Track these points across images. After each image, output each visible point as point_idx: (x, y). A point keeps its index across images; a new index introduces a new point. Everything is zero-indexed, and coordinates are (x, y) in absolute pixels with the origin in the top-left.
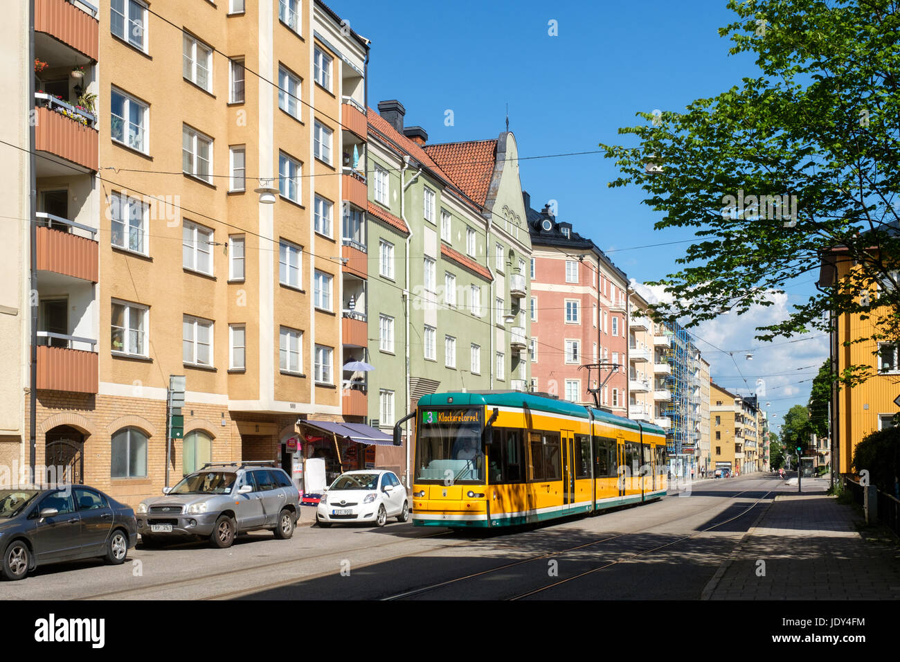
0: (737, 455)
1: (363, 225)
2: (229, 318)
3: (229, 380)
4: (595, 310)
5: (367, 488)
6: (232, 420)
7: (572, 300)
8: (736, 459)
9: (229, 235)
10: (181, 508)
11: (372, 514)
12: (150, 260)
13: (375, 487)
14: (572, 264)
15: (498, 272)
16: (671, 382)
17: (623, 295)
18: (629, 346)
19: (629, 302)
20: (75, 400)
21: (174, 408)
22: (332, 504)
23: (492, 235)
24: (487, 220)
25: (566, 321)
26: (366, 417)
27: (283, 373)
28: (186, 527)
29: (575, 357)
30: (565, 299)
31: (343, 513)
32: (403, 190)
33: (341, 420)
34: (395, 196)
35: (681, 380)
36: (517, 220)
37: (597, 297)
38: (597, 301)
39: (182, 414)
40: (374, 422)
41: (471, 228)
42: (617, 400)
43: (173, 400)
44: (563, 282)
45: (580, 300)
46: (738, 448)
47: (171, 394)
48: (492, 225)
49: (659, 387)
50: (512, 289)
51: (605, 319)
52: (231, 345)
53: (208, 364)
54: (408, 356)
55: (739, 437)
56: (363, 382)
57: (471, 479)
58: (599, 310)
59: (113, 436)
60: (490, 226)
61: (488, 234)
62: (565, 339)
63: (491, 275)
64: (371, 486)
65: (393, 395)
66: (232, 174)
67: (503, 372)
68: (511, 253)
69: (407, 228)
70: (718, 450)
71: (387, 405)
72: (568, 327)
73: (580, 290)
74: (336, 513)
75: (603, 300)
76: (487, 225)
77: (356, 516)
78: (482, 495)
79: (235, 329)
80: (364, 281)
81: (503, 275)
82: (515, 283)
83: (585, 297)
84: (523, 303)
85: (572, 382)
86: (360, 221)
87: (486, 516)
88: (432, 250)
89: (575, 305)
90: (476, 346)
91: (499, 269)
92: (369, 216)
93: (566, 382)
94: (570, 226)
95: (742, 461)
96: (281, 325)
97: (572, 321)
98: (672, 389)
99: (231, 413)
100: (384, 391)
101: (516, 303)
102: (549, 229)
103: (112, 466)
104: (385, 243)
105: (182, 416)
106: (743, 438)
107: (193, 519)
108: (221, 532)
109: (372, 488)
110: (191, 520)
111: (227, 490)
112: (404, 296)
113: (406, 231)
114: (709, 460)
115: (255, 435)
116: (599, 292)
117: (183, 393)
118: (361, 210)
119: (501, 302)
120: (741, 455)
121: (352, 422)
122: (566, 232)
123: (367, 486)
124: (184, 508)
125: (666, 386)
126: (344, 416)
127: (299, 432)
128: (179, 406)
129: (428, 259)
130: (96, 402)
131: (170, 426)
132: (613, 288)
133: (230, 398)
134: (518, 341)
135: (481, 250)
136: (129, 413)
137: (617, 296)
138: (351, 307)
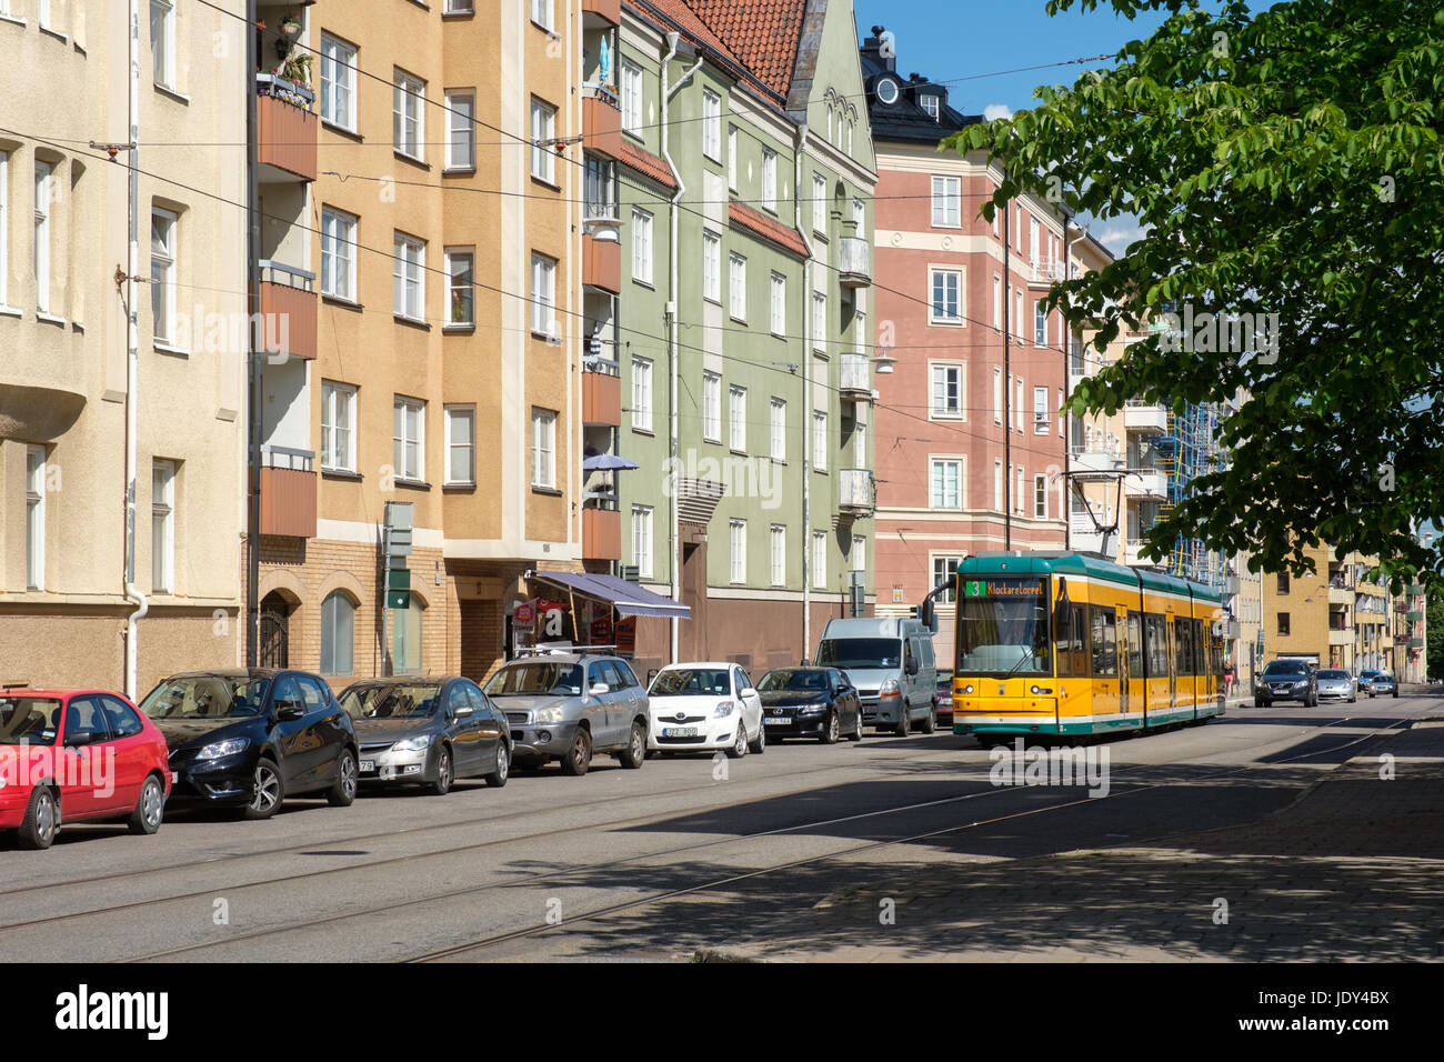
0: (1336, 637)
1: (611, 184)
2: (444, 394)
3: (446, 504)
4: (998, 287)
5: (712, 692)
6: (448, 574)
7: (946, 269)
8: (1332, 647)
9: (445, 247)
10: (526, 715)
11: (729, 735)
12: (358, 308)
13: (727, 692)
14: (945, 181)
15: (818, 236)
16: (1166, 449)
17: (1057, 243)
18: (1070, 368)
19: (1072, 259)
20: (286, 549)
21: (393, 557)
22: (661, 719)
23: (806, 156)
24: (796, 128)
25: (931, 317)
26: (616, 562)
27: (536, 491)
28: (536, 743)
29: (953, 404)
30: (930, 266)
31: (681, 734)
32: (665, 99)
33: (580, 568)
34: (652, 113)
35: (1192, 445)
36: (850, 115)
37: (1001, 259)
38: (1001, 269)
39: (408, 567)
40: (630, 571)
41: (769, 149)
42: (1046, 503)
43: (392, 543)
44: (925, 226)
45: (964, 268)
46: (1336, 617)
47: (389, 533)
48: (808, 138)
49: (1140, 464)
50: (845, 269)
51: (1019, 305)
52: (448, 444)
53: (415, 476)
54: (675, 435)
55: (1339, 586)
56: (611, 493)
57: (1033, 670)
58: (1007, 288)
59: (322, 604)
60: (804, 140)
61: (799, 157)
62: (930, 361)
63: (805, 246)
64: (719, 688)
65: (651, 513)
66: (448, 138)
67: (825, 453)
68: (840, 189)
69: (674, 177)
70: (1284, 622)
71: (641, 535)
72: (937, 330)
73: (964, 244)
74: (669, 734)
75: (1015, 264)
76: (797, 138)
77: (702, 739)
78: (1049, 691)
79: (454, 414)
80: (613, 296)
81: (825, 241)
82: (848, 258)
83: (977, 262)
84: (862, 297)
85: (946, 465)
86: (606, 179)
87: (1055, 718)
88: (716, 215)
89: (952, 280)
90: (778, 402)
91: (818, 229)
92: (621, 168)
93: (931, 463)
94: (941, 92)
95: (1348, 651)
96: (533, 406)
97: (945, 318)
98: (1169, 468)
99: (447, 561)
100: (637, 508)
101: (848, 301)
102: (892, 101)
103: (321, 655)
104: (641, 213)
105: (408, 571)
106: (1350, 589)
107: (544, 731)
108: (577, 752)
109: (723, 693)
110: (542, 734)
111: (575, 690)
112: (668, 316)
113: (672, 183)
114: (1261, 649)
115: (474, 601)
116: (1007, 247)
117: (409, 531)
118: (610, 159)
119: (822, 300)
120: (1346, 637)
121: (594, 572)
122: (930, 105)
123: (713, 689)
124: (530, 714)
125: (1156, 460)
126: (585, 561)
127: (526, 593)
128: (402, 554)
129: (710, 235)
130: (307, 550)
131: (387, 587)
132: (1035, 229)
133: (447, 536)
134: (854, 386)
135: (787, 193)
136: (338, 567)
137: (1043, 251)
138: (593, 350)
